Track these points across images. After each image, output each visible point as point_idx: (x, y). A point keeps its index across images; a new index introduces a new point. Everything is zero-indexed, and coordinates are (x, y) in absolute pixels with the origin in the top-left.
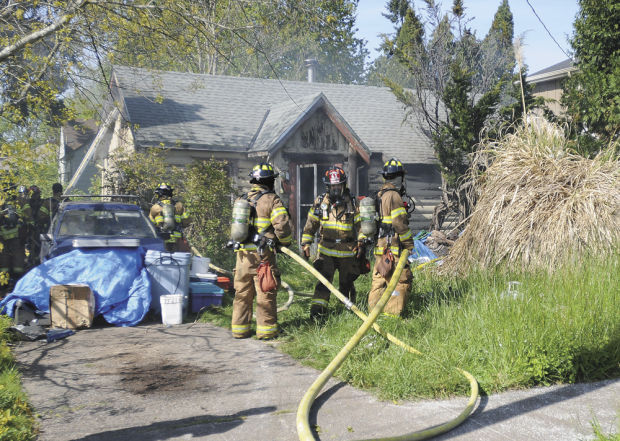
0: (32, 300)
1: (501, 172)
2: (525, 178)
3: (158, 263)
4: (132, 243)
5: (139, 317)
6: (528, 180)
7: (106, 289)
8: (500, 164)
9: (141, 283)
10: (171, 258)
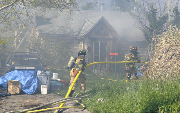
0: (2, 85)
1: (161, 46)
2: (169, 48)
3: (41, 75)
4: (33, 68)
5: (34, 91)
6: (170, 49)
7: (24, 82)
8: (161, 43)
9: (35, 81)
10: (45, 73)
